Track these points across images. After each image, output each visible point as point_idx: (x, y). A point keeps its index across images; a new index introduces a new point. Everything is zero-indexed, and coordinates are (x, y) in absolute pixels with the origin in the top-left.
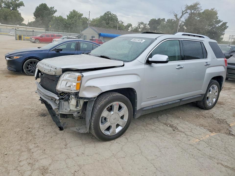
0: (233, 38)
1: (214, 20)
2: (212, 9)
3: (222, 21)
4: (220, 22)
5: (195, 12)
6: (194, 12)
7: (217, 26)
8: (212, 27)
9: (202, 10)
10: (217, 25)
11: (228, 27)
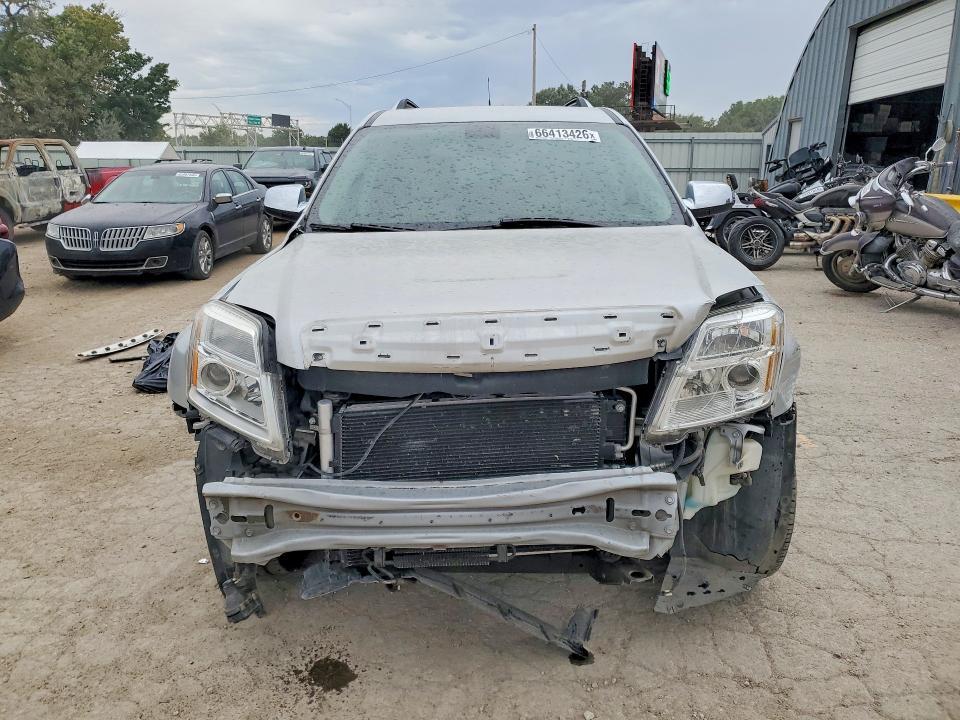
0: (188, 123)
1: (117, 54)
2: (98, 9)
3: (149, 60)
4: (144, 62)
5: (25, 12)
6: (22, 12)
7: (135, 76)
8: (118, 80)
9: (55, 8)
10: (135, 72)
11: (175, 83)
